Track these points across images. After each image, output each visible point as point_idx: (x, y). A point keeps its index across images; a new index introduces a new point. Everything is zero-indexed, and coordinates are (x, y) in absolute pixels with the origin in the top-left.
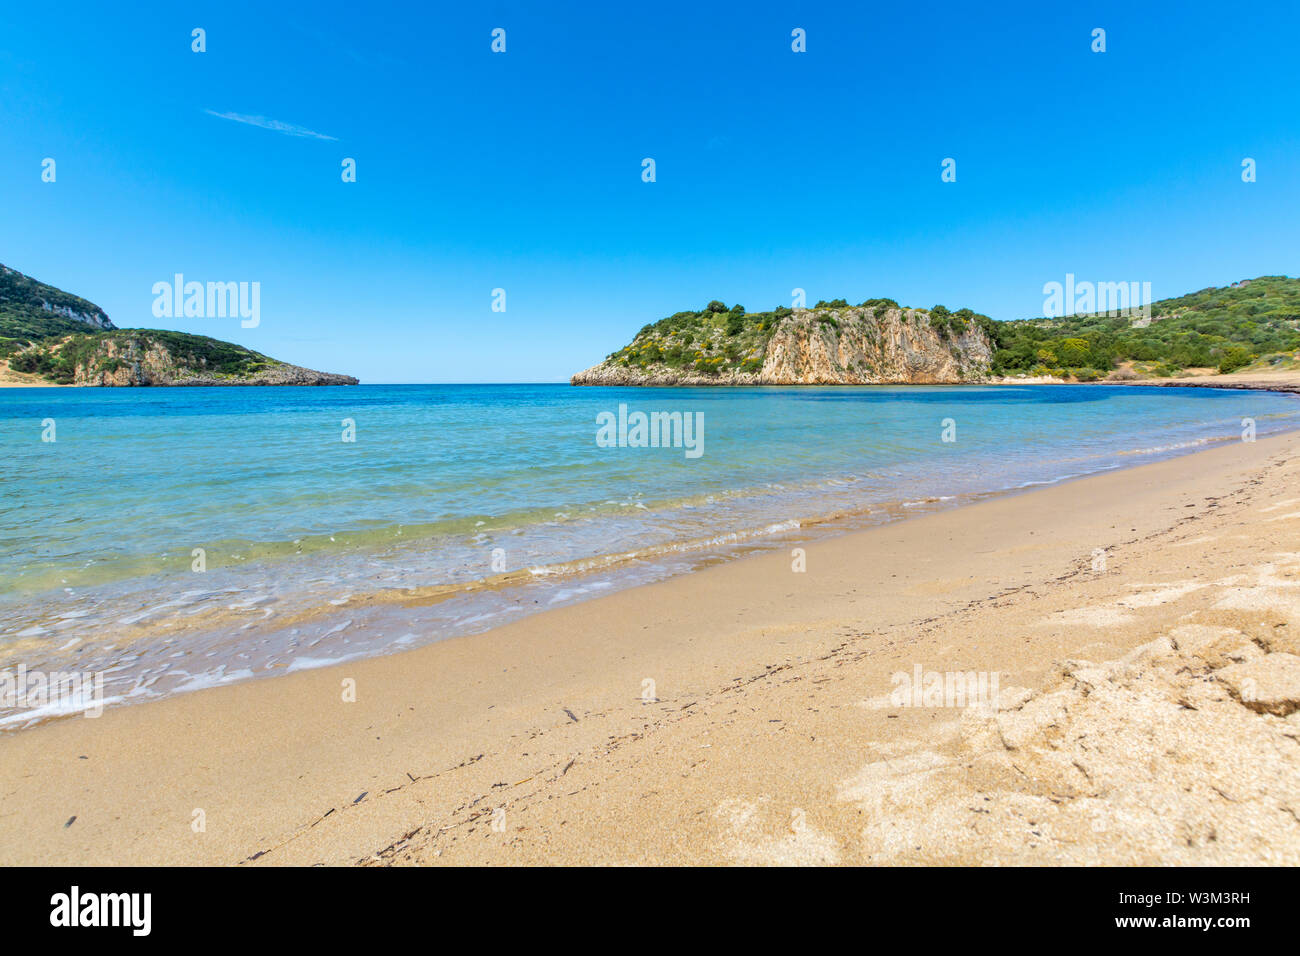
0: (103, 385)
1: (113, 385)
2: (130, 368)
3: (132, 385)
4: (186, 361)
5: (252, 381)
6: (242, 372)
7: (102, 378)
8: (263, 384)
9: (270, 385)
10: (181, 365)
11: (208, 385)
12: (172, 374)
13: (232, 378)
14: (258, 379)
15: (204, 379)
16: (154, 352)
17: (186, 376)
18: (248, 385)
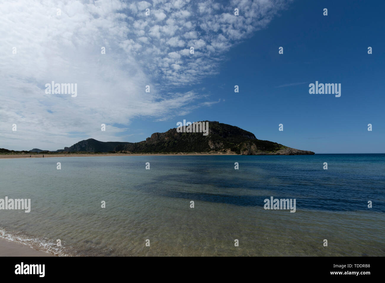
0: (243, 154)
1: (245, 155)
2: (248, 150)
3: (248, 155)
4: (260, 148)
5: (276, 153)
6: (274, 151)
7: (243, 153)
8: (278, 154)
9: (280, 155)
10: (259, 149)
11: (265, 155)
12: (256, 152)
13: (271, 153)
14: (278, 153)
15: (264, 153)
16: (253, 146)
17: (260, 152)
18: (275, 155)
